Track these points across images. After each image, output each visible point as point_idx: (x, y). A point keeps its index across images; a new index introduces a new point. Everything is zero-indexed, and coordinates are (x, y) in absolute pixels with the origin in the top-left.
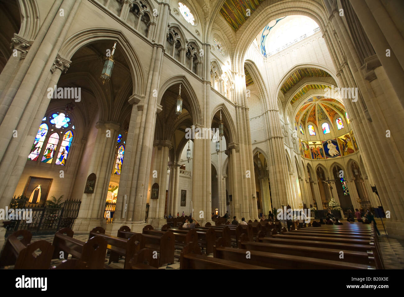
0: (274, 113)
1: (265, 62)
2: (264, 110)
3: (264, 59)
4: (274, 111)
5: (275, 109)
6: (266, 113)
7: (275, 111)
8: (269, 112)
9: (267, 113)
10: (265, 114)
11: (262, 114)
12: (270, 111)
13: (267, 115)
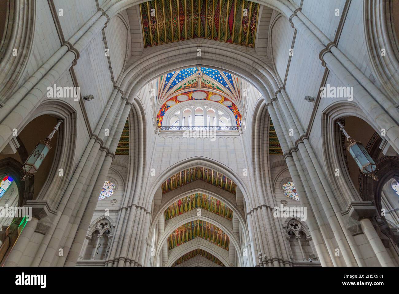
0: (142, 213)
1: (157, 134)
2: (126, 202)
3: (157, 130)
4: (143, 210)
5: (146, 209)
6: (127, 209)
7: (145, 210)
8: (134, 208)
9: (129, 209)
10: (124, 210)
11: (117, 209)
12: (137, 207)
13: (128, 212)
